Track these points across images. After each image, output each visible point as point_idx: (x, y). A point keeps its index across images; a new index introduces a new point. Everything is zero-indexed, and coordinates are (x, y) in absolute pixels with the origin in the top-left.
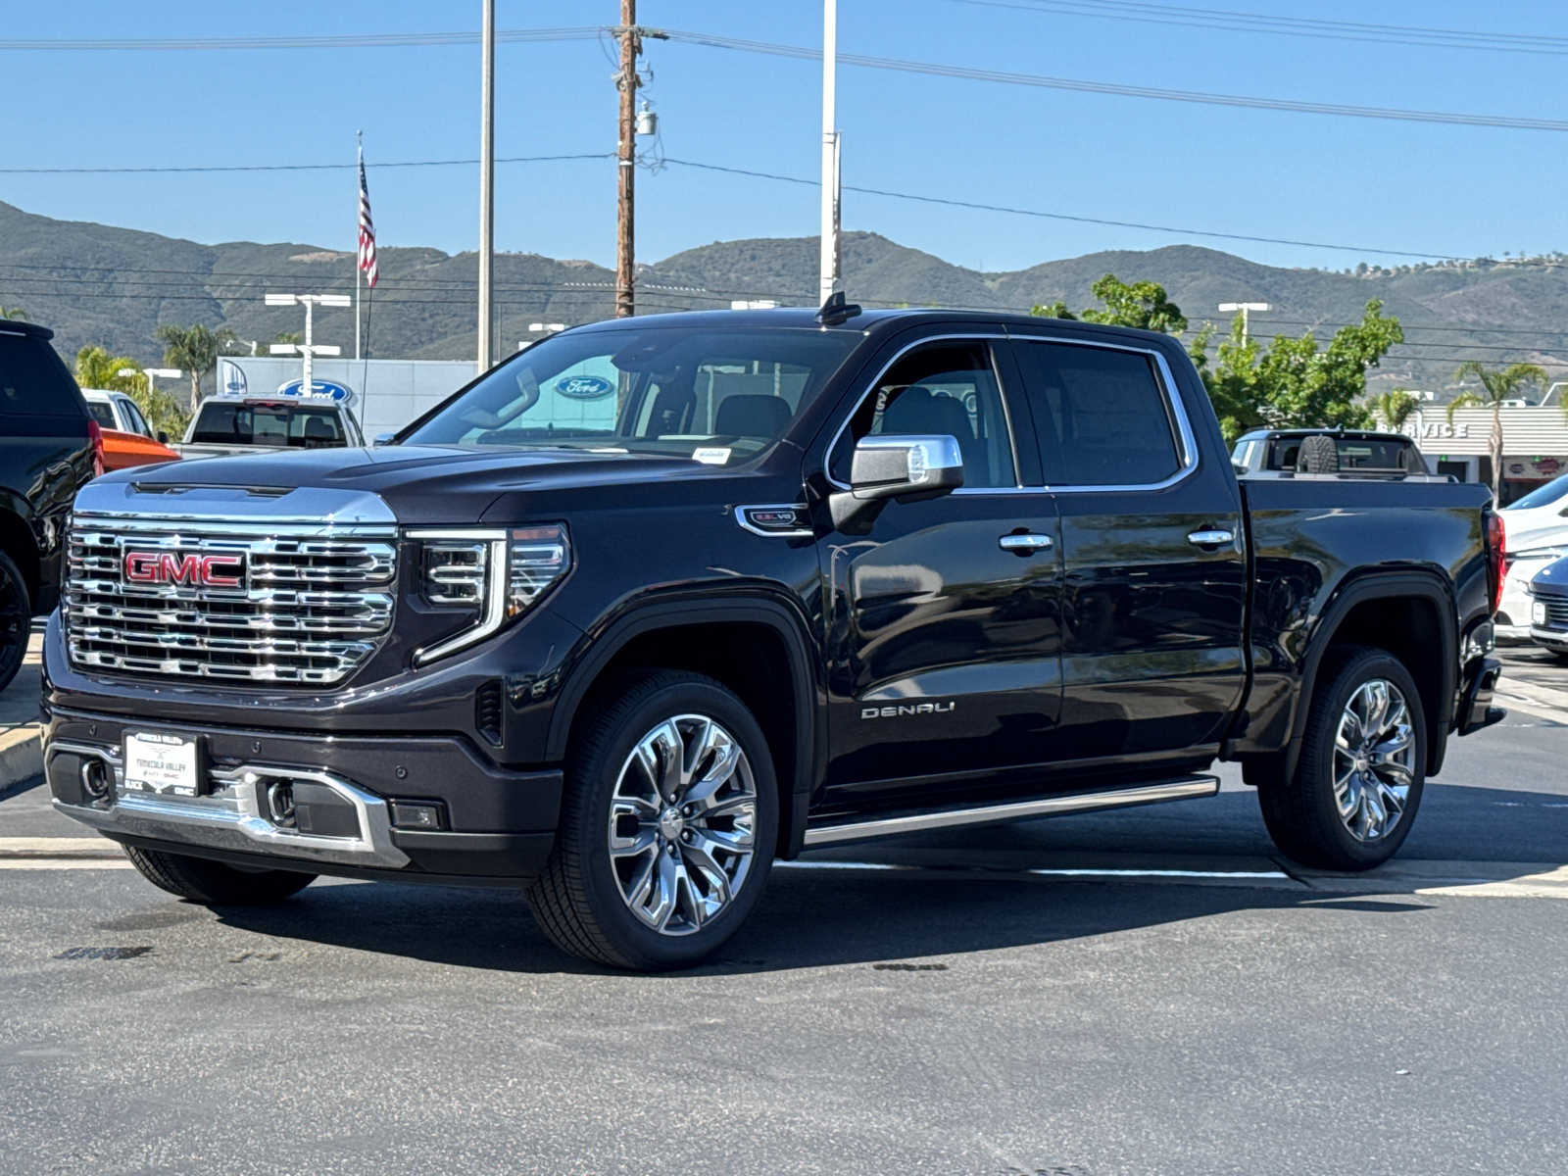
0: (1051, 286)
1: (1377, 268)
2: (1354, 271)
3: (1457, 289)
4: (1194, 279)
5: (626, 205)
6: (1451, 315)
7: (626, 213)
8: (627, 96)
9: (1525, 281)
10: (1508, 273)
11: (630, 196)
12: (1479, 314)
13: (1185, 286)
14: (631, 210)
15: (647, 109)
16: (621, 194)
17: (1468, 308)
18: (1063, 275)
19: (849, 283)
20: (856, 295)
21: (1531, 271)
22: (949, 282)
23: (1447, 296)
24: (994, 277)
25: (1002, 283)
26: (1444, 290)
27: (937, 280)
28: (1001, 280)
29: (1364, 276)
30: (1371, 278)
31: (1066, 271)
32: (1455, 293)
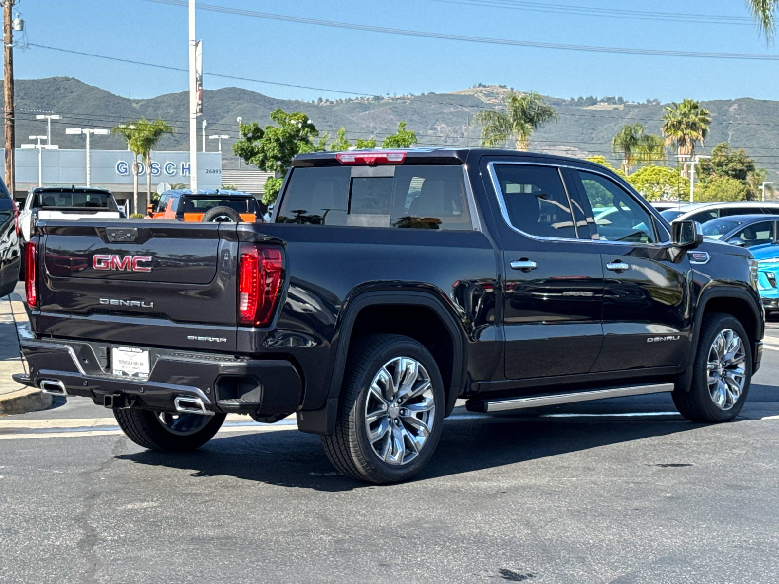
0: (167, 107)
1: (327, 100)
2: (316, 102)
3: (366, 111)
4: (239, 104)
5: (9, 67)
6: (362, 124)
7: (9, 71)
8: (8, 11)
9: (397, 108)
10: (389, 104)
11: (11, 63)
12: (377, 124)
13: (234, 108)
14: (12, 70)
15: (18, 17)
16: (6, 61)
17: (371, 120)
18: (173, 102)
19: (61, 103)
20: (65, 110)
21: (399, 103)
22: (114, 104)
23: (361, 114)
24: (137, 102)
25: (142, 105)
26: (359, 112)
27: (107, 103)
28: (141, 103)
29: (321, 104)
30: (325, 105)
31: (174, 99)
32: (364, 113)
